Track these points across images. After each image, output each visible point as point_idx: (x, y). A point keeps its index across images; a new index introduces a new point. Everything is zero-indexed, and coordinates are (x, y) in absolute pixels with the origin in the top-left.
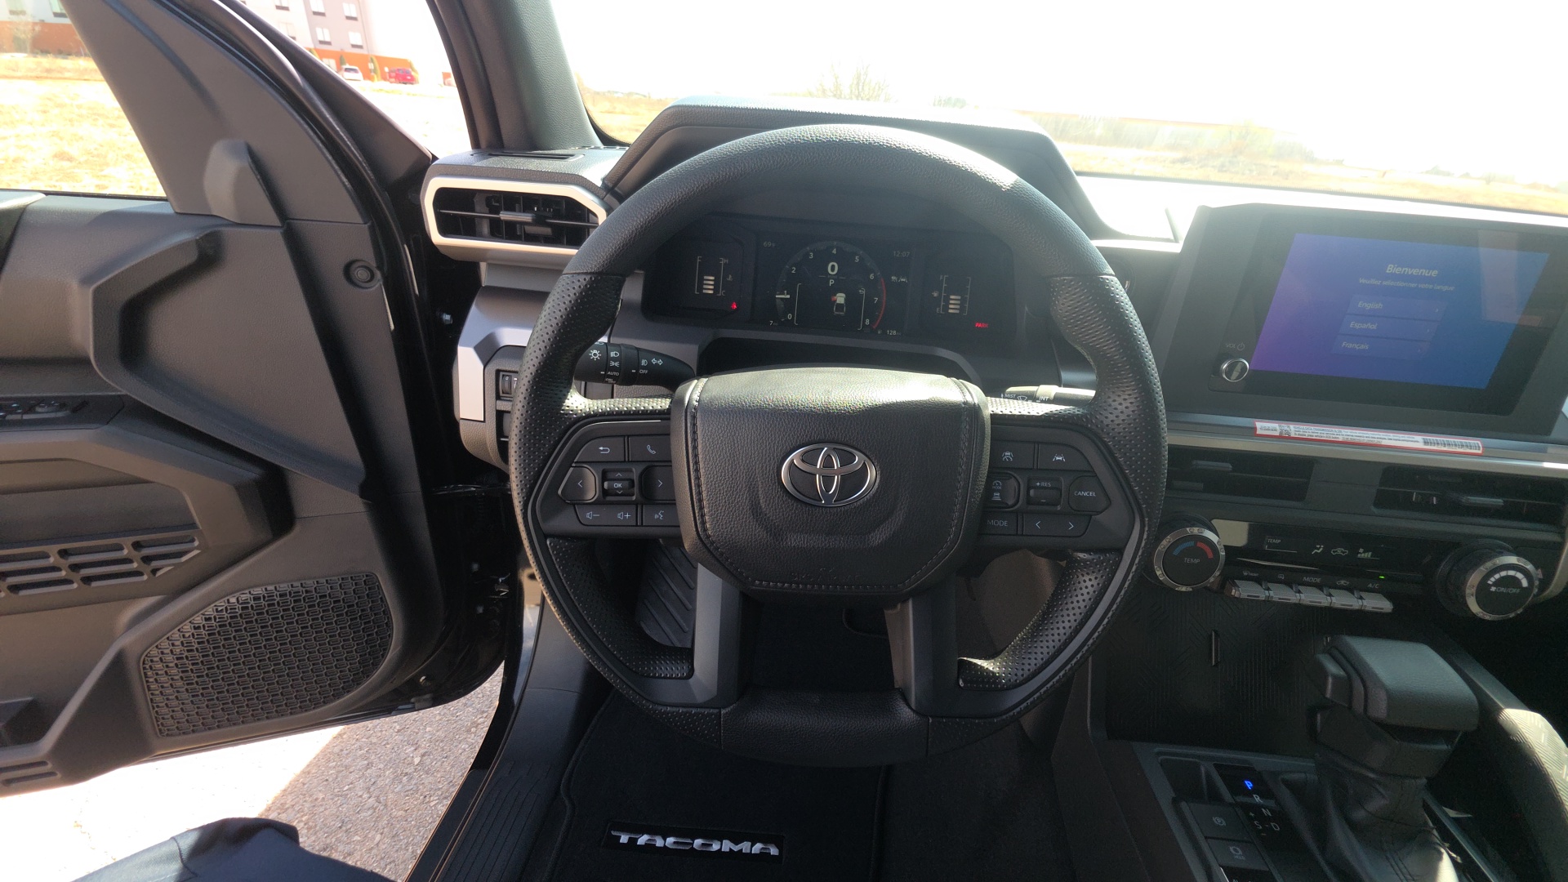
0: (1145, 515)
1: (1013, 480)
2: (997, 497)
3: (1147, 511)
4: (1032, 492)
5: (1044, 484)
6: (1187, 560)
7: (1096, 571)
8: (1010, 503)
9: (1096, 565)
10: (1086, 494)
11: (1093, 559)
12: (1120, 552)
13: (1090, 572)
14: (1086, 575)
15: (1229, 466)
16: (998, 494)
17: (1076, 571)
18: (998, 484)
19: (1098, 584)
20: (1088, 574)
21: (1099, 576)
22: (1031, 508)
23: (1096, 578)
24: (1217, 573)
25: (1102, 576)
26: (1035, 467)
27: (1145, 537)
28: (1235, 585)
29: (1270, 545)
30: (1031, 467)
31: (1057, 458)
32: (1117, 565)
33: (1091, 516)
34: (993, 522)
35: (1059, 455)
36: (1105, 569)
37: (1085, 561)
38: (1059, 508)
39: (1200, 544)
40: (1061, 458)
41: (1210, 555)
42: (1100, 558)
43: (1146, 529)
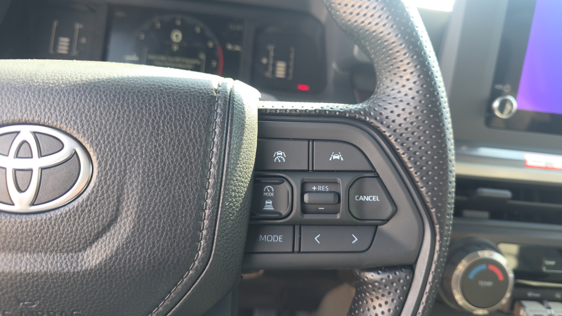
0: (436, 221)
1: (286, 183)
2: (269, 205)
3: (437, 216)
4: (306, 198)
5: (321, 188)
6: (482, 283)
7: (386, 293)
8: (284, 212)
9: (386, 286)
10: (368, 199)
11: (382, 279)
12: (411, 268)
13: (380, 296)
14: (375, 299)
15: (507, 194)
16: (271, 202)
17: (365, 295)
18: (269, 190)
19: (389, 310)
20: (377, 298)
21: (389, 300)
22: (307, 217)
23: (386, 303)
24: (508, 295)
25: (393, 300)
26: (310, 169)
27: (437, 248)
28: (522, 306)
29: (549, 267)
30: (307, 168)
31: (335, 157)
32: (409, 284)
33: (376, 226)
34: (266, 238)
35: (336, 153)
36: (396, 291)
37: (373, 282)
38: (338, 216)
39: (492, 268)
40: (338, 157)
41: (501, 278)
42: (389, 277)
43: (438, 238)
